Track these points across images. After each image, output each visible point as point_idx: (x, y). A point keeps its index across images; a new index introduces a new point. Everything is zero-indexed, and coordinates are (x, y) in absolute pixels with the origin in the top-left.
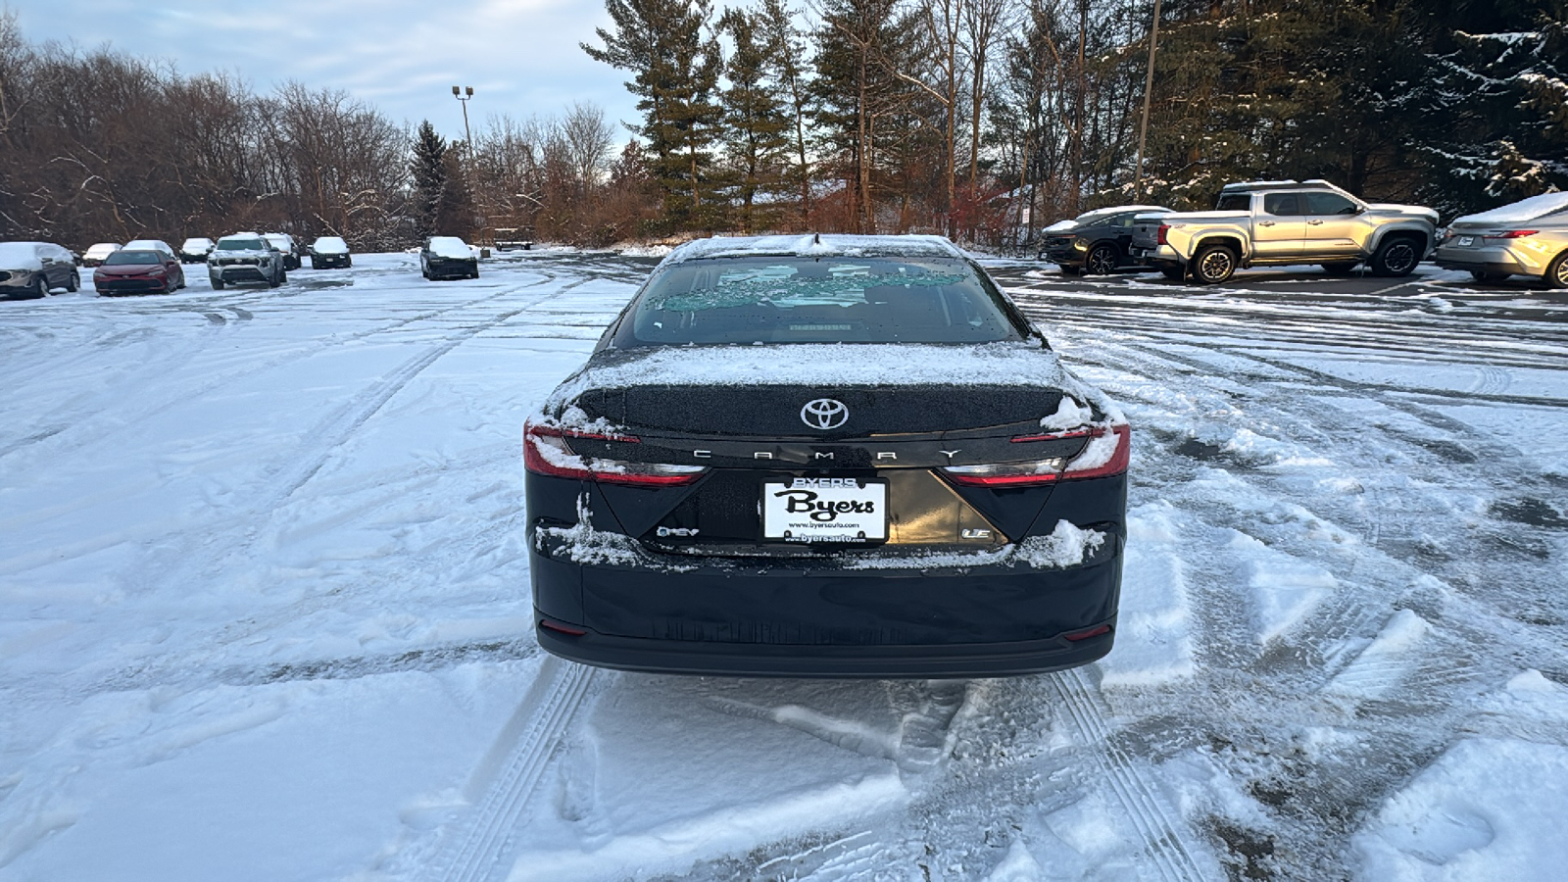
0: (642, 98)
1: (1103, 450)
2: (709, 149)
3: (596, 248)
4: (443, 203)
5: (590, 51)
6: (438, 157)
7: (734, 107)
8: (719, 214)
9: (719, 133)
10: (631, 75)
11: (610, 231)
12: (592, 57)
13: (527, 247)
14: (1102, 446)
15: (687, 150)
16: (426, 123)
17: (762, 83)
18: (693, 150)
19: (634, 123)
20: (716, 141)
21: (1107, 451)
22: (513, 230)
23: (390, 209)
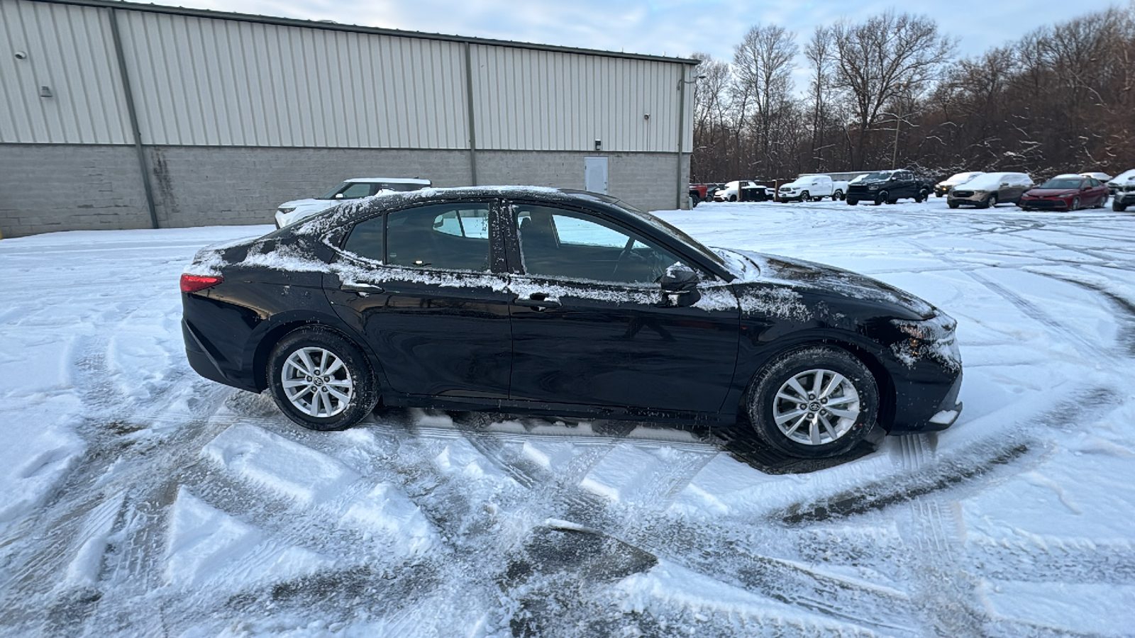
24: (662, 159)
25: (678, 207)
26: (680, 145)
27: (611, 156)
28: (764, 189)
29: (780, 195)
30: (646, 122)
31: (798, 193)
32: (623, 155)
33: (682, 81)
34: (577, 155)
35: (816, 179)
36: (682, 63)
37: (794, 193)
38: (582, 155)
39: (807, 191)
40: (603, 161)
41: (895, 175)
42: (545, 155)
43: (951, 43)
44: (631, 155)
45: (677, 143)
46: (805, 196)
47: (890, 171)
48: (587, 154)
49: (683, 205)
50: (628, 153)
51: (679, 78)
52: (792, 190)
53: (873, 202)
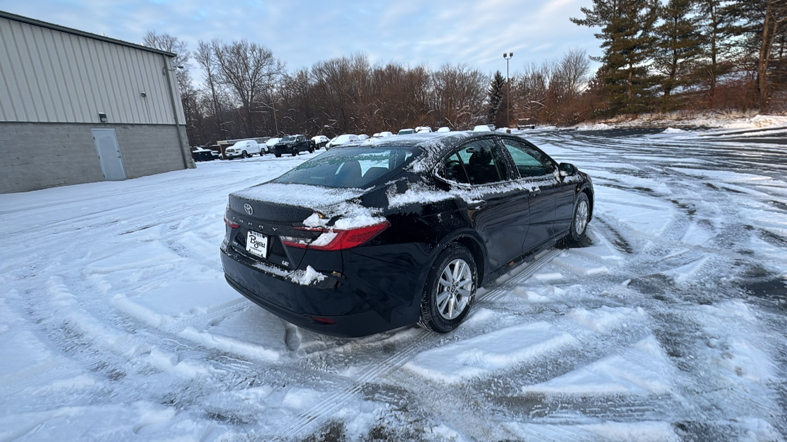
0: (604, 41)
1: (325, 239)
2: (642, 64)
3: (566, 126)
4: (500, 108)
5: (575, 21)
6: (500, 87)
7: (664, 36)
8: (642, 103)
9: (651, 53)
10: (598, 29)
11: (575, 117)
12: (576, 24)
13: (533, 128)
14: (325, 237)
15: (628, 67)
16: (498, 72)
17: (688, 16)
18: (631, 66)
19: (596, 56)
20: (647, 58)
21: (328, 240)
22: (527, 119)
23: (474, 113)
24: (165, 130)
25: (186, 167)
26: (176, 118)
27: (118, 128)
28: (210, 152)
29: (228, 155)
30: (143, 99)
31: (240, 153)
32: (129, 126)
33: (165, 67)
34: (83, 126)
35: (248, 143)
36: (162, 54)
37: (237, 153)
38: (87, 126)
39: (245, 151)
40: (110, 132)
41: (298, 137)
42: (44, 127)
43: (282, 64)
44: (136, 126)
45: (173, 116)
46: (245, 155)
47: (294, 136)
48: (93, 126)
49: (189, 165)
50: (133, 125)
51: (163, 66)
52: (236, 151)
53: (291, 154)
